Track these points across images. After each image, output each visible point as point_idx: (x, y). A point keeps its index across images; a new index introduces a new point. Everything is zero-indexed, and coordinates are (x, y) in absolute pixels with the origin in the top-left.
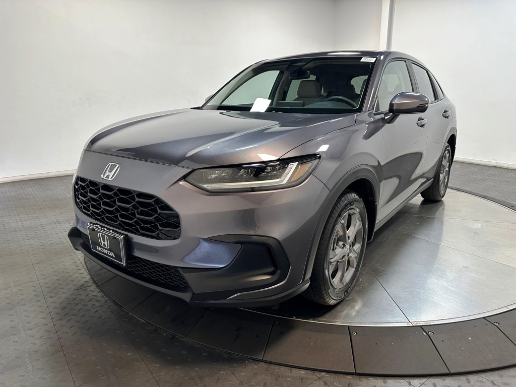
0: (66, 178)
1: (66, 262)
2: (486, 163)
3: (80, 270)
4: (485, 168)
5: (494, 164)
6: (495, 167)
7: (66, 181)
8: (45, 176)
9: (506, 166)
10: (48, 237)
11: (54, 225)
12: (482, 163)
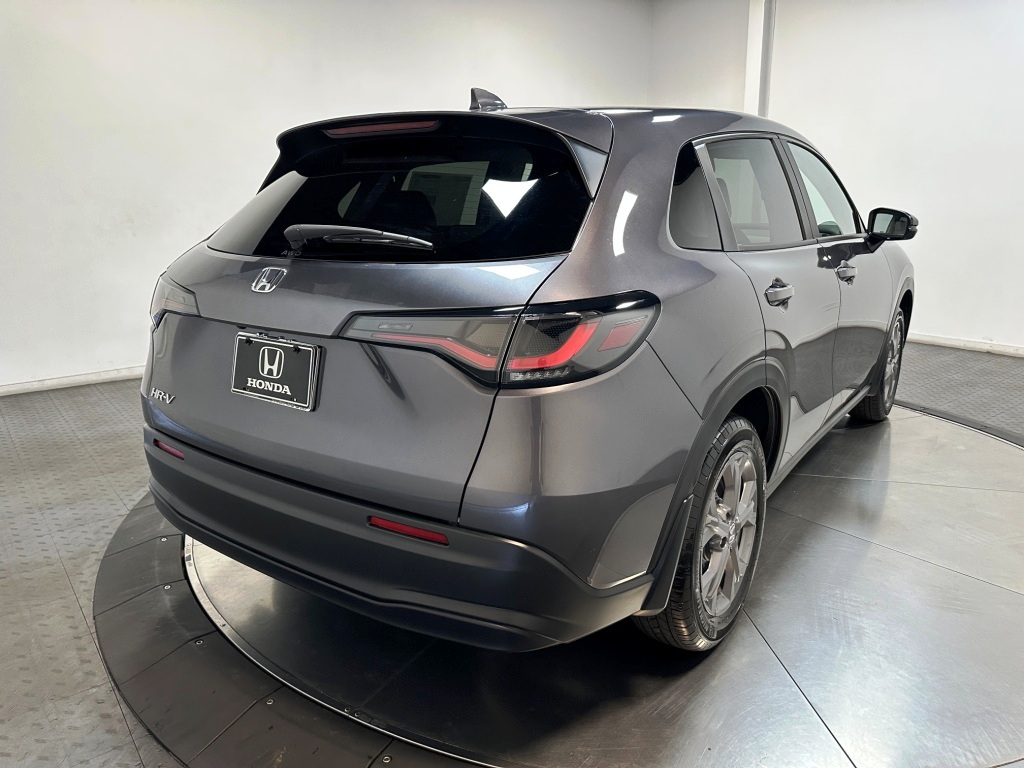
0: (82, 391)
1: (49, 617)
2: (970, 346)
3: (80, 638)
4: (968, 355)
5: (986, 348)
6: (988, 353)
7: (82, 398)
8: (36, 386)
9: (1011, 351)
10: (18, 545)
11: (37, 515)
12: (960, 344)
